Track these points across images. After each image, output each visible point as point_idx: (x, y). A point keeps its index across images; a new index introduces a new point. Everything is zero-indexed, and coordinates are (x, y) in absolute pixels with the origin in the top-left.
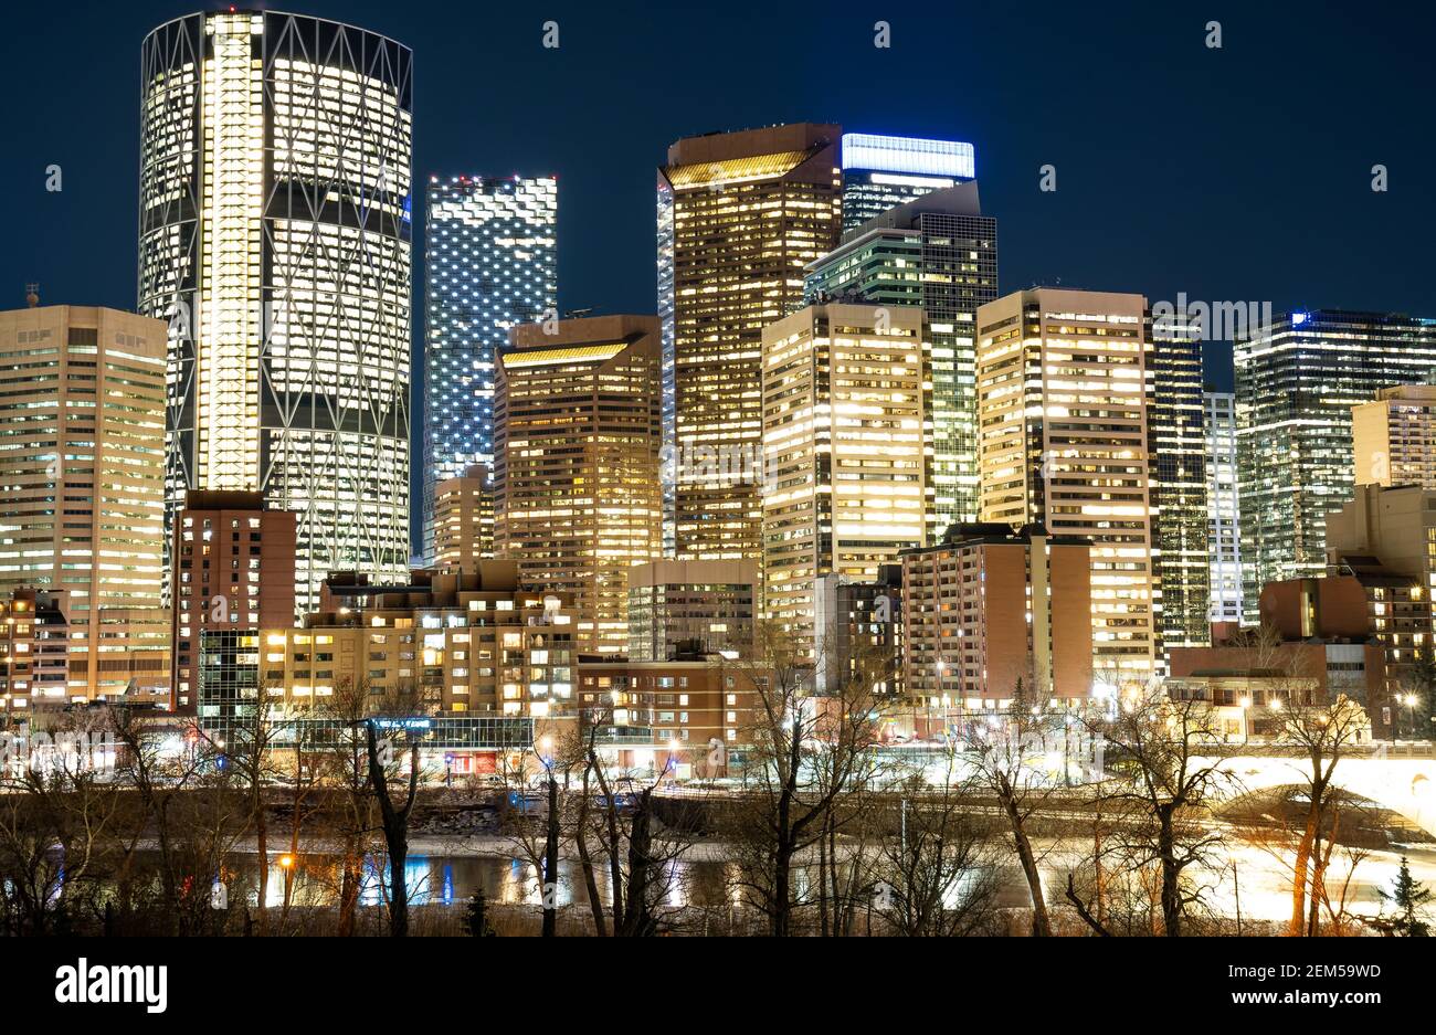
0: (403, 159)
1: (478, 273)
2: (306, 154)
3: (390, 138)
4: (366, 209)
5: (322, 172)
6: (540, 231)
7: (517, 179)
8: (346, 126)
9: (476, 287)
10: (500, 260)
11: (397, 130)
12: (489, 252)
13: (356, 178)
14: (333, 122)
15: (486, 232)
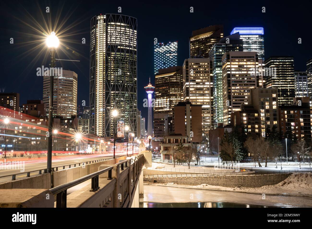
0: (135, 39)
1: (163, 61)
2: (114, 40)
3: (131, 35)
4: (126, 49)
5: (117, 43)
6: (174, 52)
7: (170, 43)
8: (122, 34)
9: (162, 64)
10: (167, 58)
11: (133, 34)
12: (165, 57)
13: (124, 43)
14: (119, 33)
15: (164, 53)
